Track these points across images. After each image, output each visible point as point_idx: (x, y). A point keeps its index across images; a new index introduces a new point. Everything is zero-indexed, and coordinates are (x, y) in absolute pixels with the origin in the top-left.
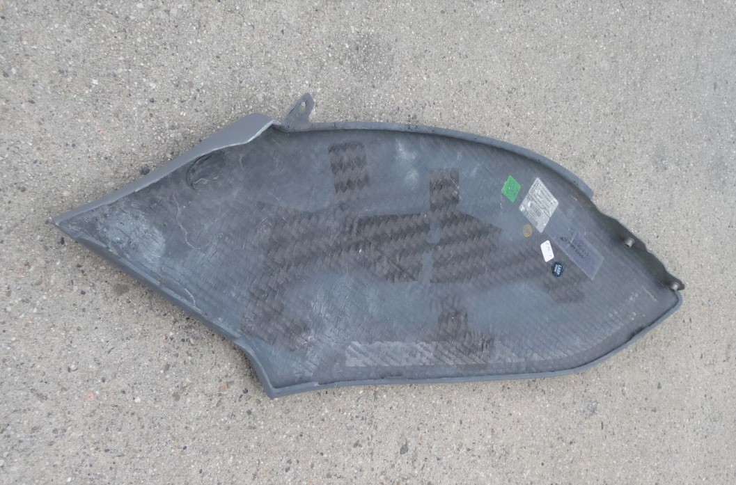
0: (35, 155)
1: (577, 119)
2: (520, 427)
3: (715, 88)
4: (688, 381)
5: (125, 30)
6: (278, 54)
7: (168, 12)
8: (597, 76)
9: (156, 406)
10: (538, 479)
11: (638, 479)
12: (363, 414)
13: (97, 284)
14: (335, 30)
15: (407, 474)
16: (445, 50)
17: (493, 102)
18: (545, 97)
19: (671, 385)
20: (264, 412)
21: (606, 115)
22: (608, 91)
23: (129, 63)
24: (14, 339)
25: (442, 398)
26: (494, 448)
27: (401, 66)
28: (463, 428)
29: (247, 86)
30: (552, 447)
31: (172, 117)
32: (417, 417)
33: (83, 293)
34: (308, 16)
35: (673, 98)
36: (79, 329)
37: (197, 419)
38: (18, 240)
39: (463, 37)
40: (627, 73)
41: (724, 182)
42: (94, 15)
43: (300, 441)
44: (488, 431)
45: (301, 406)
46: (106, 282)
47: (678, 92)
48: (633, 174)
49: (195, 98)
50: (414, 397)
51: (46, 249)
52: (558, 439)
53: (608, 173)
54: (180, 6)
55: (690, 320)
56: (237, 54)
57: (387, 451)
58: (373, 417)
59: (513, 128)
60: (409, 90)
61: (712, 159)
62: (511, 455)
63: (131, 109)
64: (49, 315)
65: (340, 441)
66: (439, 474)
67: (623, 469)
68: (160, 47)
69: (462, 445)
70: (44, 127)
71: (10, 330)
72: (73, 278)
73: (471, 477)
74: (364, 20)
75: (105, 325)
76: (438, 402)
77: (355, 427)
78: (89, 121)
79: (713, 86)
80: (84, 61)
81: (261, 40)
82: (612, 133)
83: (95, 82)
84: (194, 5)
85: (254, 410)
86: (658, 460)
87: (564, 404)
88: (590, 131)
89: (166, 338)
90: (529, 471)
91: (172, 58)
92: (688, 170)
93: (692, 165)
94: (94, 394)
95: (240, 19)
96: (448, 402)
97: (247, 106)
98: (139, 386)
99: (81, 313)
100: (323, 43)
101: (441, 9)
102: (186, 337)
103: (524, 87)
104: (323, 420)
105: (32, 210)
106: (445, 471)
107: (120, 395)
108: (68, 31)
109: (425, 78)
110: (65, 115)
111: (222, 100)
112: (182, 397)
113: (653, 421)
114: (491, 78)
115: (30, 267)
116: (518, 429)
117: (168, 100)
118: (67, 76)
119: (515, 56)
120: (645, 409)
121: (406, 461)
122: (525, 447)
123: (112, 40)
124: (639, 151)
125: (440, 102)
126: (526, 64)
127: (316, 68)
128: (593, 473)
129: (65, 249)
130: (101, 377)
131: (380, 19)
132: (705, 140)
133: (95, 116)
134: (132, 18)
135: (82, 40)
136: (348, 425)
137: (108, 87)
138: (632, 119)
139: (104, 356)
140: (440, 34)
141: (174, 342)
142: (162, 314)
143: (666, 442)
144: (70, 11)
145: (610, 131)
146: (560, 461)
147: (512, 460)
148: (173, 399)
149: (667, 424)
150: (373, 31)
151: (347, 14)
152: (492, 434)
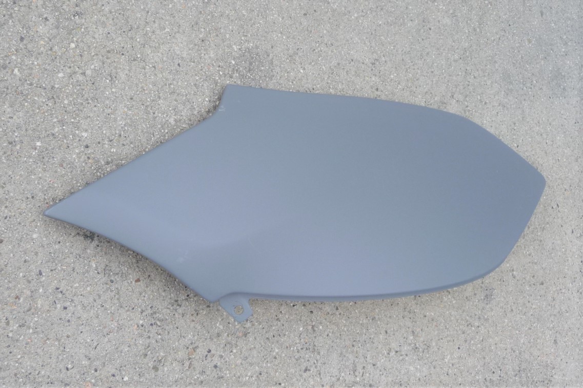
0: (4, 212)
1: (432, 70)
2: (435, 324)
3: (542, 15)
4: (565, 254)
5: (53, 97)
6: (179, 84)
7: (84, 74)
8: (442, 32)
9: (141, 380)
10: (457, 361)
11: (539, 341)
12: (307, 346)
13: (75, 298)
14: (220, 52)
15: (351, 382)
16: (314, 44)
17: (361, 75)
18: (403, 60)
19: (551, 260)
20: (227, 363)
21: (455, 61)
22: (454, 41)
23: (62, 122)
24: (19, 357)
25: (367, 317)
26: (417, 345)
27: (280, 67)
28: (389, 336)
29: (160, 115)
30: (464, 333)
31: (105, 155)
32: (351, 337)
33: (65, 308)
34: (197, 47)
35: (509, 33)
36: (68, 337)
37: (176, 382)
38: (6, 281)
39: (326, 30)
40: (467, 22)
41: (564, 89)
42: (25, 92)
43: (261, 378)
44: (409, 334)
45: (255, 352)
46: (81, 295)
47: (512, 26)
48: (488, 102)
49: (120, 135)
50: (344, 322)
51: (29, 282)
52: (468, 325)
53: (467, 107)
54: (93, 67)
55: (558, 205)
56: (146, 92)
57: (332, 369)
58: (315, 346)
59: (382, 91)
60: (291, 83)
61: (551, 73)
62: (432, 347)
63: (72, 157)
64: (43, 332)
65: (292, 370)
66: (376, 376)
67: (525, 335)
68: (84, 103)
69: (391, 349)
70: (6, 189)
71: (15, 351)
72: (55, 299)
73: (403, 372)
74: (243, 38)
75: (87, 328)
76: (364, 321)
77: (302, 357)
78: (40, 175)
79: (540, 14)
80: (26, 130)
81: (163, 76)
82: (464, 73)
83: (38, 144)
84: (103, 63)
85: (219, 364)
86: (552, 321)
87: (467, 298)
88: (445, 77)
89: (138, 326)
90: (449, 357)
91: (95, 109)
92: (533, 87)
93: (535, 82)
94: (91, 383)
95: (142, 64)
96: (373, 319)
97: (163, 131)
98: (125, 368)
99: (67, 324)
100: (213, 65)
101: (303, 12)
102: (153, 322)
103: (384, 56)
104: (275, 358)
105: (12, 255)
106: (381, 373)
107: (112, 378)
108: (9, 110)
109: (302, 71)
110: (21, 176)
111: (142, 131)
112: (160, 368)
113: (542, 292)
114: (355, 57)
115: (19, 299)
116: (433, 326)
117: (99, 143)
118: (16, 145)
119: (372, 34)
120: (534, 284)
121: (348, 373)
122: (442, 339)
123: (45, 108)
124: (489, 83)
125: (318, 86)
126: (382, 37)
127: (212, 86)
128: (502, 345)
129: (44, 278)
130: (94, 368)
131: (255, 34)
132: (542, 59)
133: (44, 170)
134: (57, 86)
135: (21, 114)
136: (296, 357)
137: (49, 145)
138: (478, 59)
139: (92, 352)
140: (306, 32)
141: (145, 327)
142: (131, 309)
143: (557, 306)
144: (7, 94)
145: (462, 73)
146: (472, 342)
147: (433, 352)
148: (153, 371)
149: (554, 292)
150: (251, 45)
151: (228, 37)
152: (413, 335)
